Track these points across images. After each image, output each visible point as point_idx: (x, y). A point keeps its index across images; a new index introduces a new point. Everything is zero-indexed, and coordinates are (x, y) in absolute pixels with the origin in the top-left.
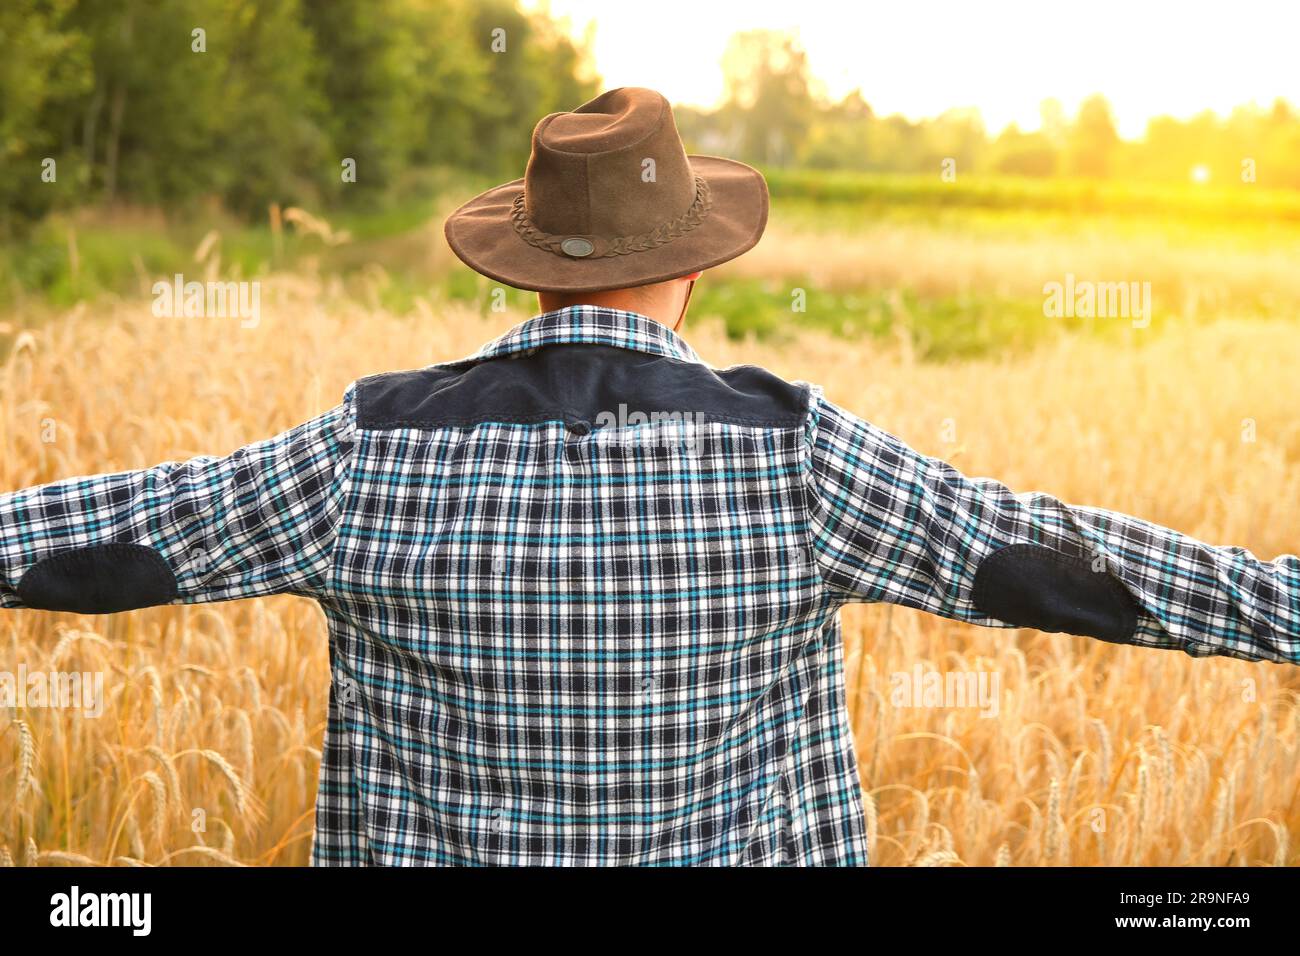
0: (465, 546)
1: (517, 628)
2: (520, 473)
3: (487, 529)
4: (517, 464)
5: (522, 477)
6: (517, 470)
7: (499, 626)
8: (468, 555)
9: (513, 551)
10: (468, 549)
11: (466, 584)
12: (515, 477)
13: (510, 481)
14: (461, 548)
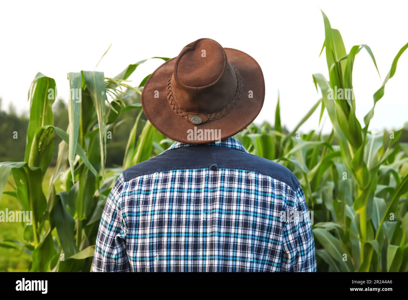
0: (170, 215)
1: (190, 247)
2: (190, 187)
3: (179, 209)
4: (188, 184)
5: (191, 189)
6: (188, 186)
7: (183, 247)
8: (171, 219)
9: (189, 216)
10: (171, 216)
11: (171, 230)
12: (188, 189)
13: (186, 190)
14: (169, 216)
